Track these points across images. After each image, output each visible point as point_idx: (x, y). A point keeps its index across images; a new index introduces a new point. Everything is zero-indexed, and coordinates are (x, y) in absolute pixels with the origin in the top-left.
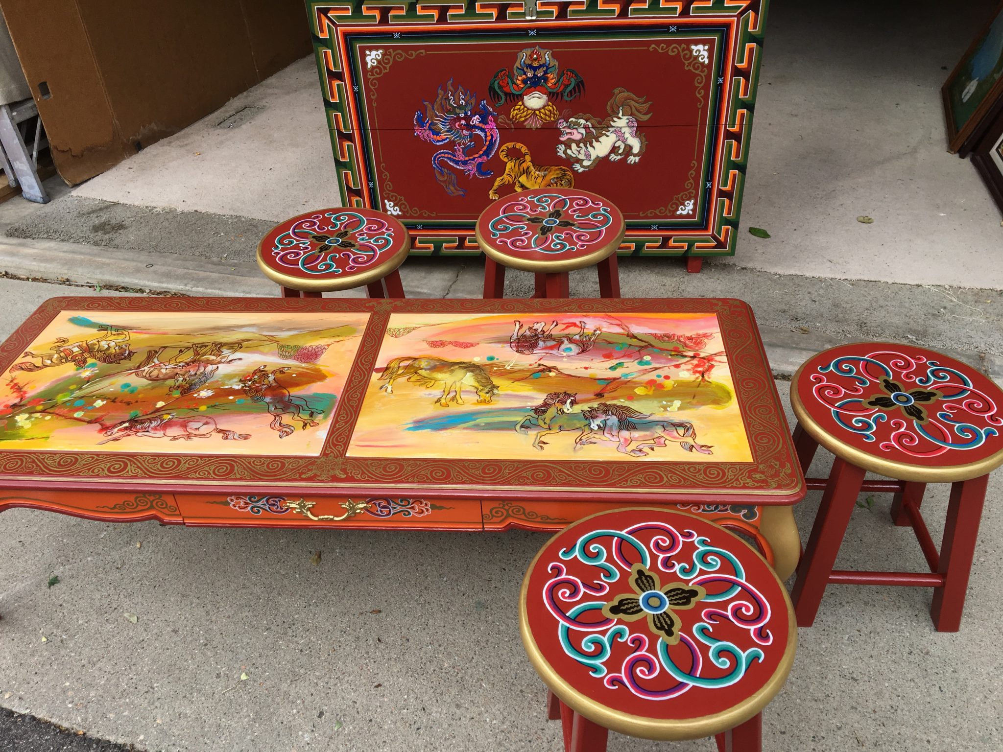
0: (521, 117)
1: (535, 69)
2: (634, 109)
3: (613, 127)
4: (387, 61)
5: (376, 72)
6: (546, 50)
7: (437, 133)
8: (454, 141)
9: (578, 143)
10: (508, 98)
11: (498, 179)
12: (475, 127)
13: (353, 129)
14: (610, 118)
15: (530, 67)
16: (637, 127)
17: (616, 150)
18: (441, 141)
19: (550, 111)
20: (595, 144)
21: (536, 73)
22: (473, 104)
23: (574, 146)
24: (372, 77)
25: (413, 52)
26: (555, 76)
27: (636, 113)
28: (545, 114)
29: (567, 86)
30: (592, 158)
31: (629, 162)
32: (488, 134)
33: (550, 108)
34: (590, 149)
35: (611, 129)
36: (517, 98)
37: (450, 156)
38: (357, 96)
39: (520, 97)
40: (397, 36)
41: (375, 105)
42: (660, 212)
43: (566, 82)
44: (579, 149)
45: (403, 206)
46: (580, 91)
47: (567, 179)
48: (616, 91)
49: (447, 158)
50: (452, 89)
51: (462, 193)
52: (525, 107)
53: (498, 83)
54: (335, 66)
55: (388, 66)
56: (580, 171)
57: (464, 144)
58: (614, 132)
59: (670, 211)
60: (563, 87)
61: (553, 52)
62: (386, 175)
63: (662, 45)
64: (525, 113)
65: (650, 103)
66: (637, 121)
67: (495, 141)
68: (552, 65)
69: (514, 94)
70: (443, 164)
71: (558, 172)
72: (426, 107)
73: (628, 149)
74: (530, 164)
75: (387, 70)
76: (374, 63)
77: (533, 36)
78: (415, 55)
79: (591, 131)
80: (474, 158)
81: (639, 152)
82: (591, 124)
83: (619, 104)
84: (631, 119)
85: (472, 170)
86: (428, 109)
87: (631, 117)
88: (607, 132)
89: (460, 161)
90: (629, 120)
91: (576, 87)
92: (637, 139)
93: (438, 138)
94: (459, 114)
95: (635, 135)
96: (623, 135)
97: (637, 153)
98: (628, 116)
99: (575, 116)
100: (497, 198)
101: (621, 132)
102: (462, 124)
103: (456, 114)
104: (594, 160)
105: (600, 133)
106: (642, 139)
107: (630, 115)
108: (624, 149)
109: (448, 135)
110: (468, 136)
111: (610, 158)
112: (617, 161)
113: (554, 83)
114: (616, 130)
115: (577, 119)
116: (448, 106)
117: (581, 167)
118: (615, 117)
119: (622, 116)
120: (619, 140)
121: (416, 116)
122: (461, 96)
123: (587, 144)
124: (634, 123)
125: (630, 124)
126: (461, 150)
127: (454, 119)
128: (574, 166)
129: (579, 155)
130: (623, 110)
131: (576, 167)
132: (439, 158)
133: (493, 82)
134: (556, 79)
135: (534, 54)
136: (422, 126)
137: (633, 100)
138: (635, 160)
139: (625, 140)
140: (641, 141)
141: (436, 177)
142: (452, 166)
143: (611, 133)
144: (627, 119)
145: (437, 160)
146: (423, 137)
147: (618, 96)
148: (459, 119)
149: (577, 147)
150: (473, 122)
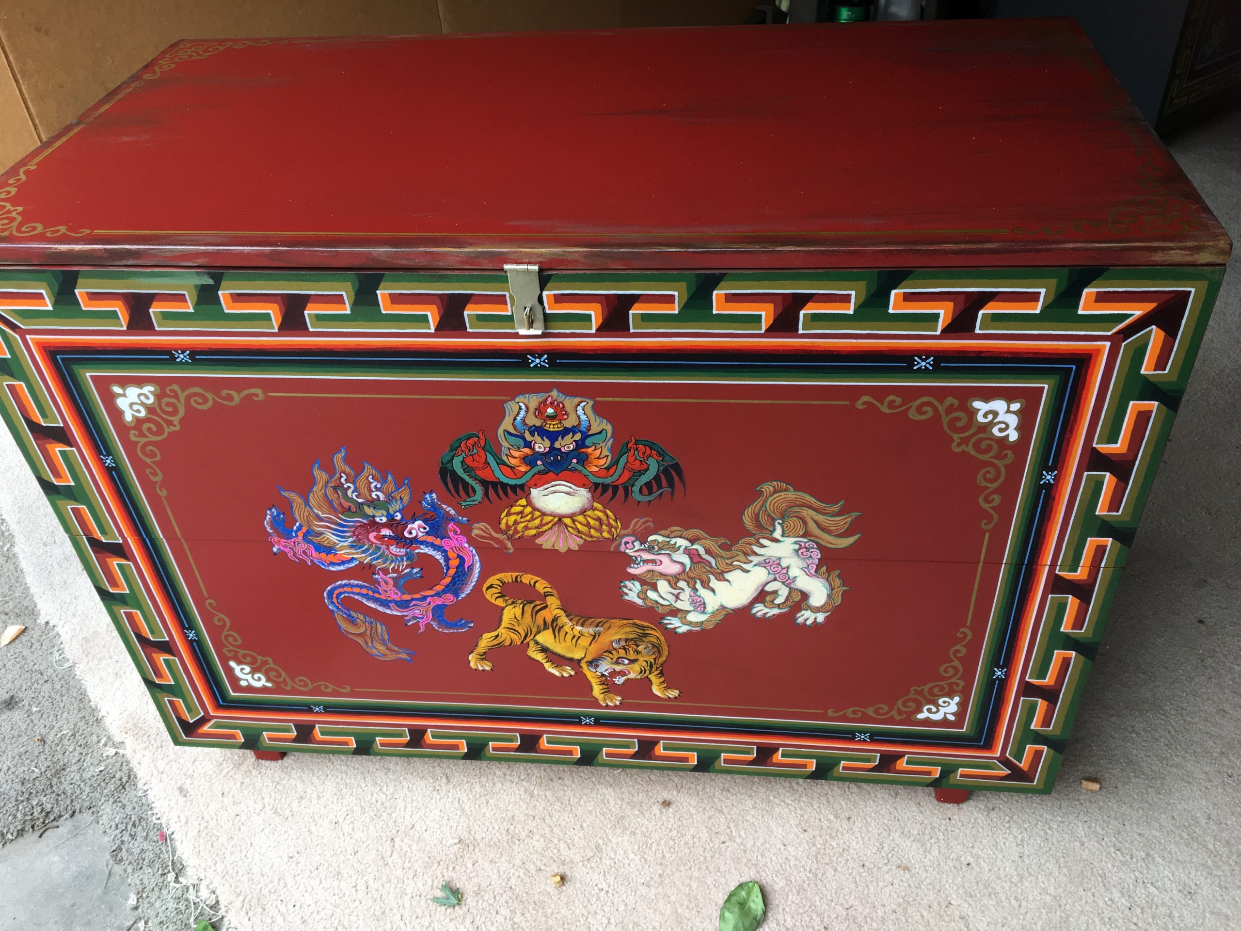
0: (526, 528)
1: (553, 437)
2: (812, 526)
3: (758, 555)
4: (170, 409)
5: (149, 430)
6: (577, 400)
7: (329, 549)
8: (370, 566)
9: (673, 581)
10: (491, 491)
11: (486, 636)
12: (415, 541)
13: (122, 535)
14: (751, 540)
15: (541, 431)
16: (820, 559)
17: (768, 598)
18: (339, 564)
19: (599, 519)
20: (714, 583)
21: (557, 445)
22: (406, 499)
23: (663, 586)
24: (143, 440)
25: (233, 393)
26: (606, 452)
27: (817, 532)
28: (588, 525)
29: (641, 473)
30: (710, 609)
31: (800, 620)
32: (451, 554)
33: (600, 514)
34: (703, 592)
35: (755, 559)
36: (515, 493)
37: (364, 591)
38: (115, 476)
39: (522, 490)
40: (181, 357)
41: (163, 493)
42: (876, 712)
43: (637, 466)
44: (676, 592)
45: (273, 672)
46: (671, 484)
47: (651, 642)
48: (767, 488)
49: (358, 594)
50: (348, 470)
51: (404, 656)
52: (535, 509)
53: (463, 462)
54: (44, 414)
55: (176, 419)
56: (680, 631)
57: (394, 571)
58: (766, 564)
59: (900, 712)
60: (627, 475)
61: (596, 402)
62: (222, 619)
63: (891, 397)
64: (537, 522)
65: (855, 514)
66: (820, 547)
67: (471, 568)
68: (595, 429)
69: (504, 486)
70: (350, 604)
71: (628, 629)
73: (798, 598)
74: (561, 613)
75: (174, 426)
76: (138, 411)
77: (539, 369)
78: (237, 397)
79: (704, 559)
80: (424, 598)
81: (824, 605)
82: (704, 547)
83: (774, 513)
84: (805, 543)
85: (423, 618)
86: (294, 505)
87: (805, 540)
88: (745, 563)
89: (390, 601)
90: (801, 545)
91: (662, 476)
92: (820, 579)
93: (331, 558)
94: (374, 516)
95: (816, 571)
96: (784, 571)
97: (822, 606)
98: (797, 537)
99: (663, 532)
100: (488, 668)
101: (779, 564)
102: (385, 536)
103: (366, 516)
104: (713, 613)
105: (727, 564)
106: (834, 582)
107: (803, 536)
108: (787, 598)
109: (353, 554)
110: (402, 557)
111: (754, 611)
112: (769, 617)
113: (606, 466)
114: (767, 561)
115: (668, 537)
116: (343, 501)
117: (683, 624)
118: (764, 538)
119: (783, 536)
120: (775, 579)
121: (268, 517)
122: (371, 483)
123: (695, 582)
124: (812, 552)
125: (802, 553)
126: (391, 582)
127: (363, 526)
128: (665, 621)
129: (676, 601)
130: (785, 525)
131: (671, 624)
132: (341, 594)
133: (449, 458)
134: (610, 458)
135: (546, 407)
136: (289, 536)
137: (810, 507)
138: (815, 619)
139: (789, 581)
140: (830, 585)
141: (340, 627)
142: (376, 610)
143: (755, 565)
144: (795, 543)
145: (337, 598)
146: (295, 554)
147: (771, 498)
148: (374, 525)
149: (672, 587)
150: (411, 533)
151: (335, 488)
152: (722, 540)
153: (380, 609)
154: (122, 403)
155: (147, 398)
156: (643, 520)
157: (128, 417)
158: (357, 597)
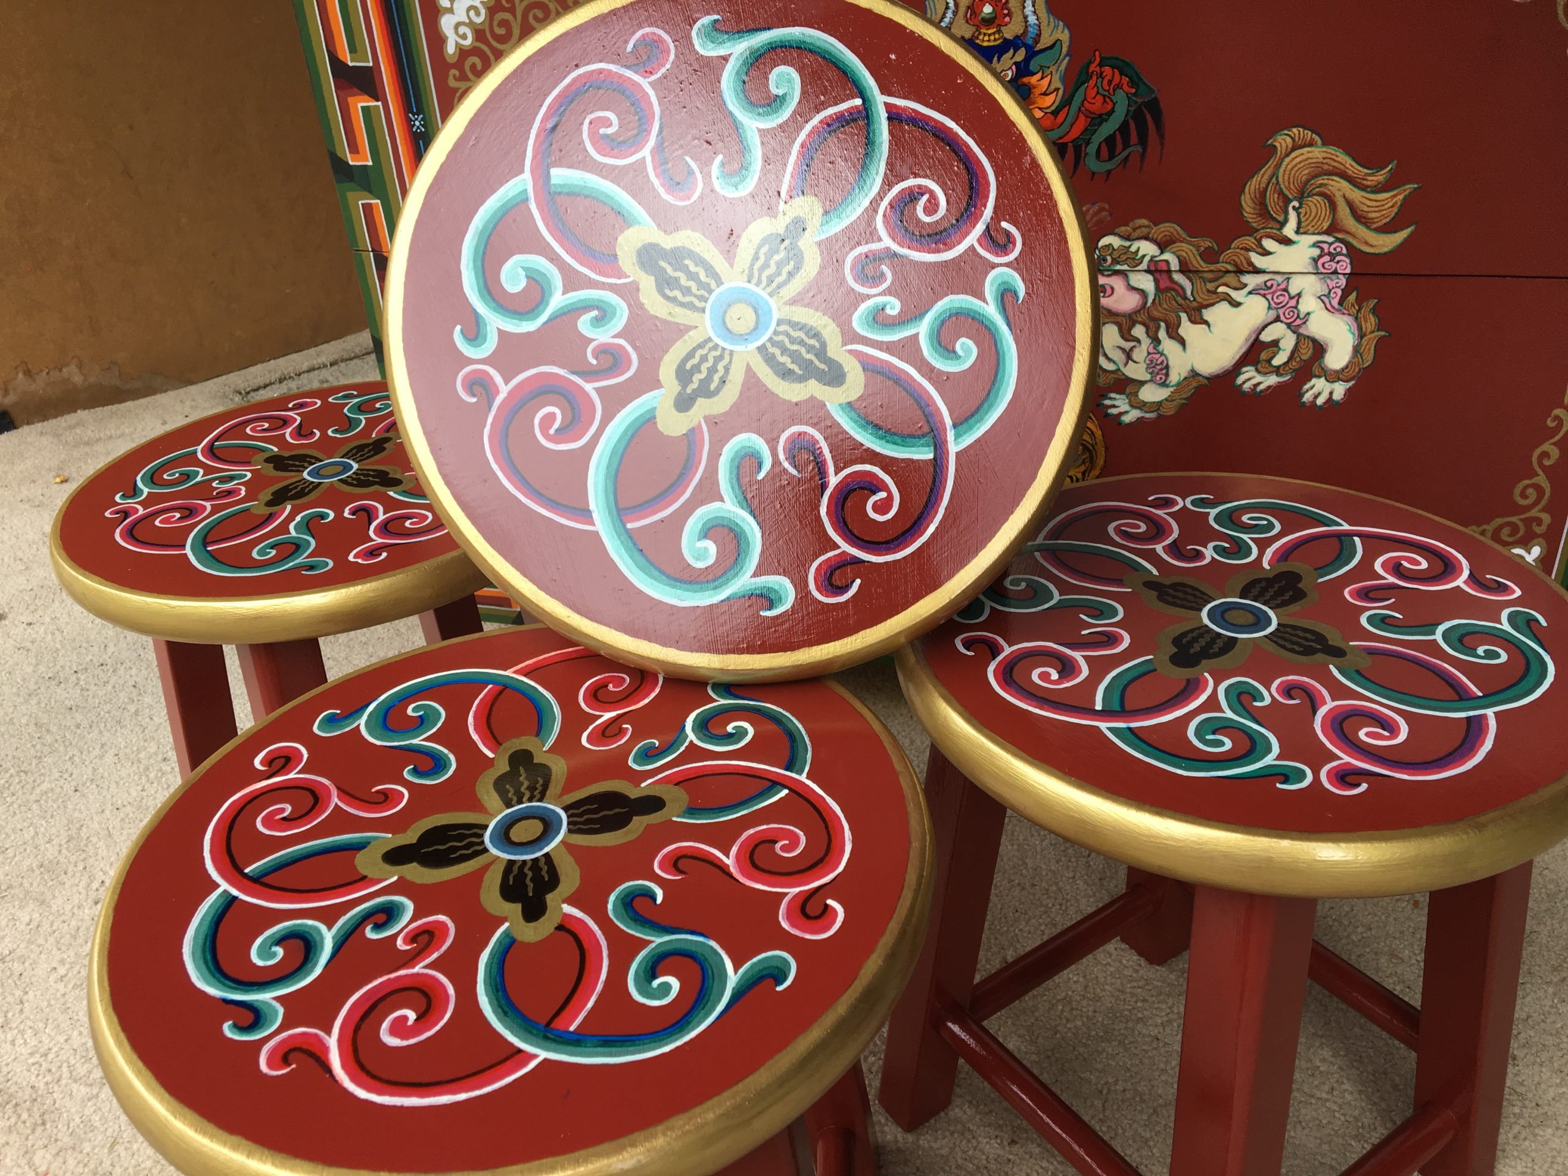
2: (1343, 211)
3: (1257, 271)
4: (501, 31)
9: (1126, 325)
14: (1249, 241)
16: (1350, 277)
17: (1264, 356)
20: (1187, 329)
23: (1111, 333)
26: (1057, 83)
27: (1350, 223)
29: (1100, 119)
30: (1174, 378)
31: (1307, 397)
34: (1169, 346)
35: (1252, 280)
43: (1097, 106)
44: (1127, 345)
48: (1282, 141)
54: (352, 48)
56: (1126, 419)
58: (1264, 290)
60: (1082, 123)
65: (1410, 187)
66: (1353, 253)
73: (1306, 353)
79: (1176, 283)
81: (1347, 367)
82: (1178, 257)
83: (1289, 189)
84: (1330, 244)
87: (1330, 239)
88: (1236, 289)
90: (1322, 249)
91: (1132, 125)
92: (1346, 318)
95: (1341, 303)
96: (1293, 303)
97: (1343, 369)
98: (1319, 234)
99: (1122, 229)
101: (1286, 290)
104: (1179, 384)
105: (1208, 291)
106: (1366, 321)
107: (1327, 232)
108: (1293, 353)
111: (1240, 380)
112: (1261, 391)
113: (1053, 108)
114: (1269, 284)
115: (1127, 238)
117: (1132, 406)
118: (1269, 236)
119: (1297, 232)
120: (1277, 319)
123: (1158, 328)
124: (1338, 262)
125: (1323, 265)
128: (1107, 402)
129: (1126, 364)
130: (1302, 211)
131: (1114, 406)
134: (1061, 92)
135: (983, 2)
137: (1344, 176)
138: (1331, 393)
139: (1298, 322)
140: (1360, 328)
143: (1250, 293)
144: (1316, 245)
147: (1287, 160)
149: (1123, 337)
152: (1206, 243)
154: (446, 24)
155: (478, 14)
156: (1096, 208)
157: (451, 47)
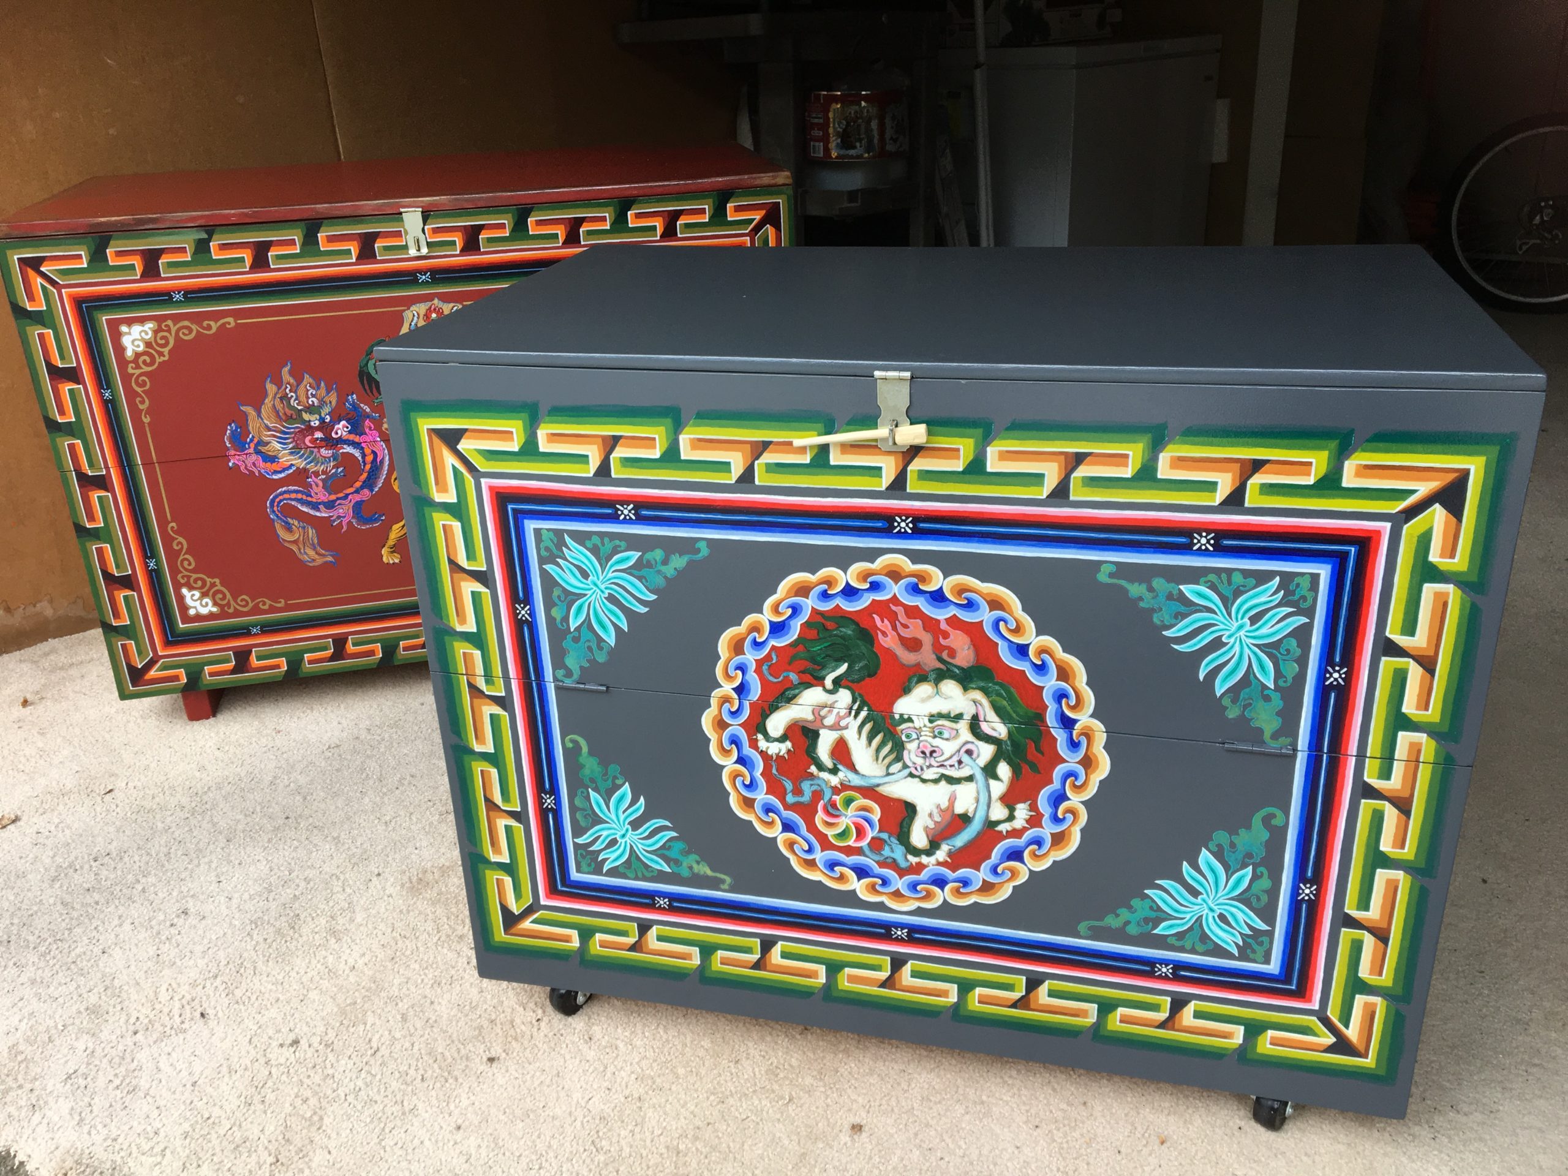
5: (144, 362)
6: (451, 305)
7: (272, 459)
8: (305, 470)
11: (396, 527)
12: (341, 441)
13: (107, 468)
18: (280, 472)
22: (334, 403)
24: (138, 372)
25: (212, 323)
32: (367, 451)
37: (299, 496)
38: (110, 408)
40: (177, 297)
41: (147, 420)
45: (220, 596)
49: (294, 500)
50: (292, 381)
51: (330, 559)
53: (375, 365)
54: (62, 357)
55: (166, 350)
57: (324, 472)
62: (180, 543)
67: (382, 461)
70: (289, 511)
72: (245, 415)
75: (164, 356)
76: (138, 346)
77: (425, 283)
78: (215, 326)
80: (347, 495)
85: (344, 517)
86: (249, 418)
89: (320, 504)
93: (275, 467)
94: (310, 421)
100: (397, 561)
102: (317, 439)
103: (304, 422)
109: (292, 460)
110: (329, 458)
116: (287, 410)
121: (228, 432)
122: (308, 390)
126: (321, 484)
127: (301, 431)
132: (281, 501)
133: (365, 362)
135: (431, 312)
136: (243, 449)
141: (278, 536)
142: (308, 513)
145: (278, 506)
146: (246, 468)
148: (310, 430)
150: (337, 433)
151: (281, 399)
153: (312, 512)
154: (126, 341)
155: (147, 334)
157: (129, 353)
158: (293, 503)
